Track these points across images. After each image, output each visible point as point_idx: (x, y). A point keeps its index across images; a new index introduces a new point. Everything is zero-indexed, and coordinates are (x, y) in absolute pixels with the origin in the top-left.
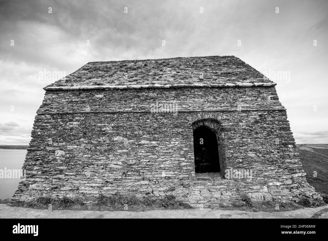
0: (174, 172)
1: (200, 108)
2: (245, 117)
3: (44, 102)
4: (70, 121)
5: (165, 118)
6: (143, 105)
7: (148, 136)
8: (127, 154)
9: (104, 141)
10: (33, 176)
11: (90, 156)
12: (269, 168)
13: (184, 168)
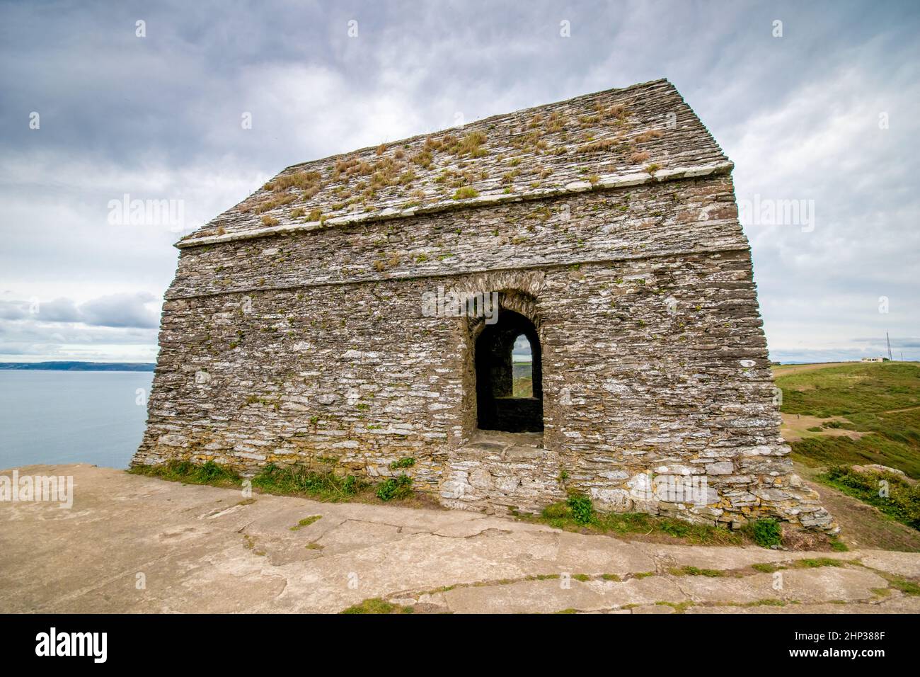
0: (414, 425)
1: (486, 263)
2: (609, 279)
3: (179, 274)
4: (217, 312)
5: (399, 295)
6: (356, 266)
7: (360, 340)
8: (319, 380)
9: (276, 353)
10: (164, 419)
11: (251, 383)
12: (664, 425)
13: (436, 417)
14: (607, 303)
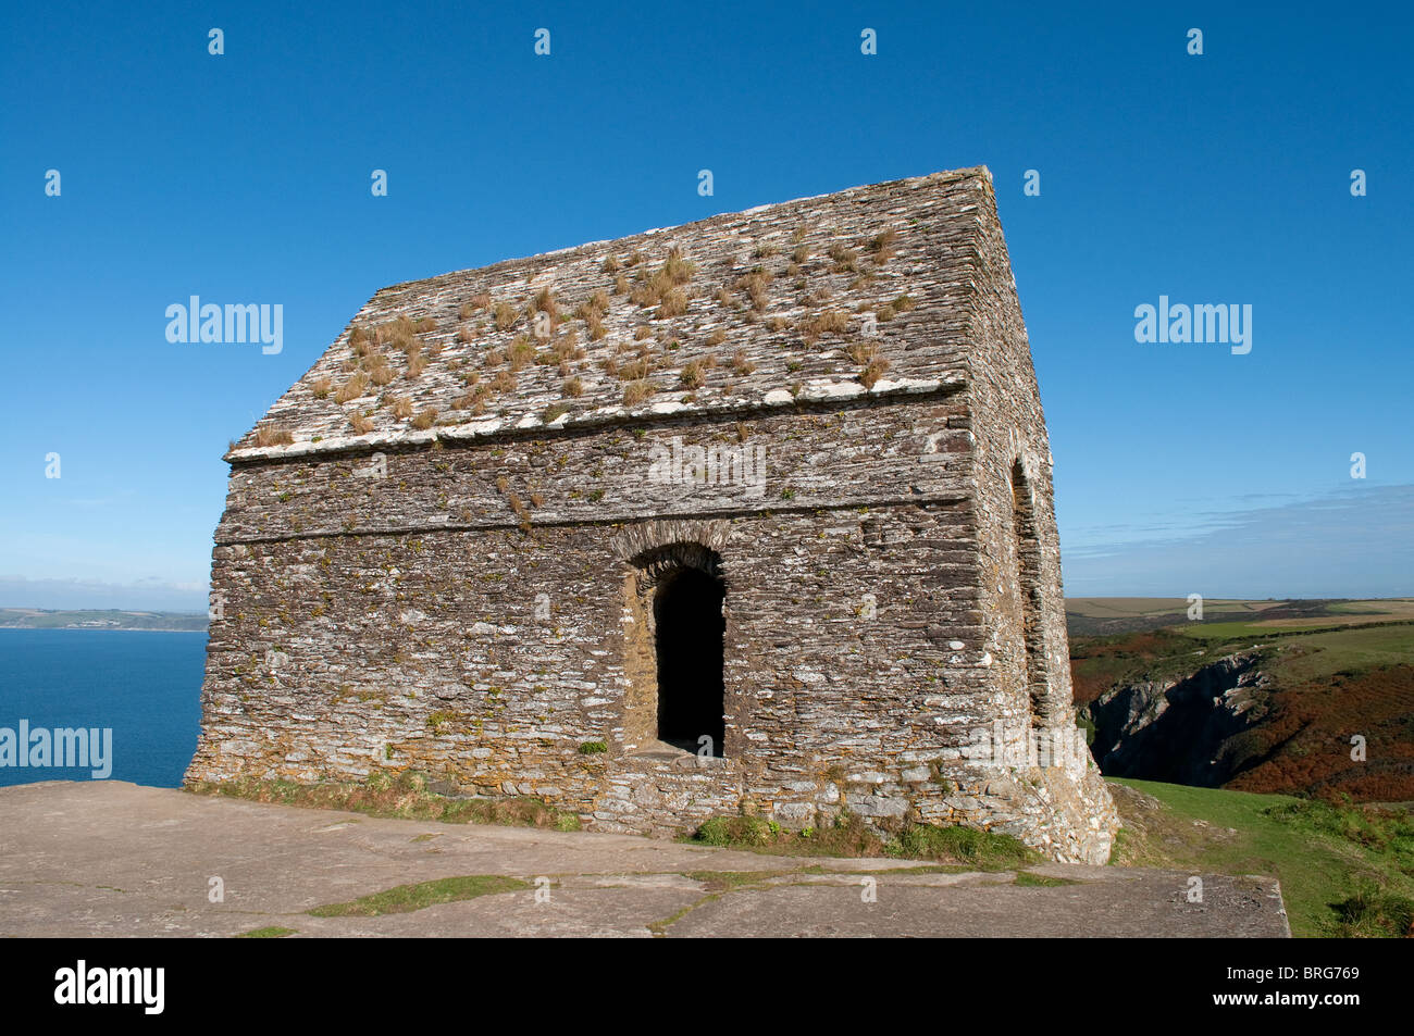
0: (564, 727)
1: (655, 504)
2: (808, 532)
3: (231, 503)
4: (290, 564)
5: (543, 546)
7: (492, 609)
9: (377, 626)
10: (226, 718)
12: (862, 724)
13: (592, 715)
14: (803, 565)
